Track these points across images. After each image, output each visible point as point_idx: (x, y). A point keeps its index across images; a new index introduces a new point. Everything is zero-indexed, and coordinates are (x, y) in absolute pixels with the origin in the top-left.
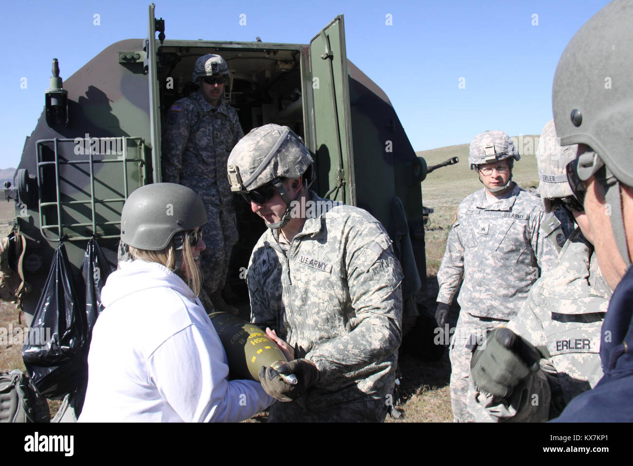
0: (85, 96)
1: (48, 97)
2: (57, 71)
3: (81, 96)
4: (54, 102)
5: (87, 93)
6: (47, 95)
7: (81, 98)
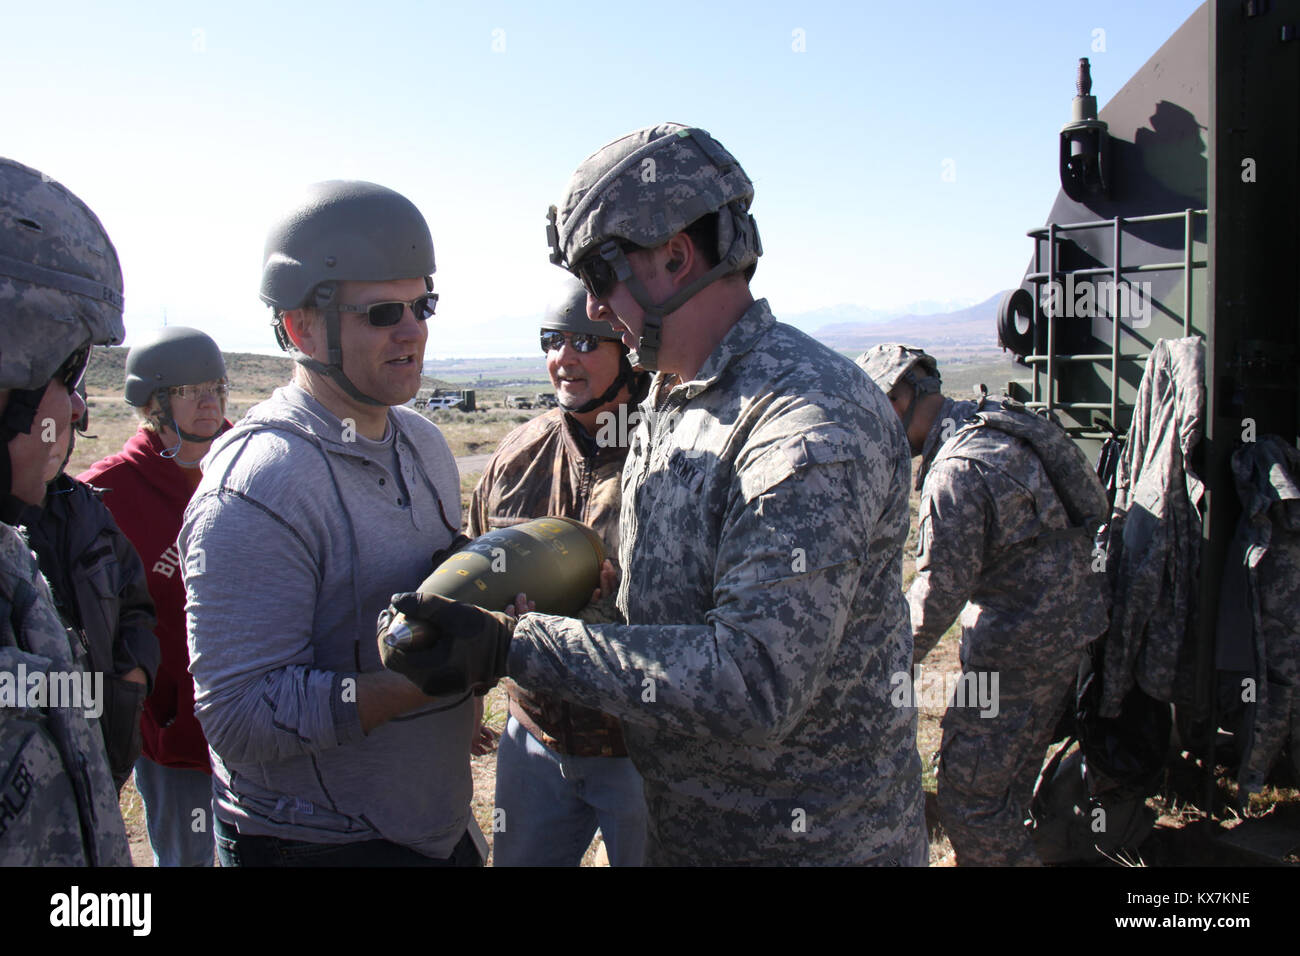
0: (1150, 128)
1: (1066, 139)
2: (1086, 83)
3: (1140, 126)
4: (1075, 149)
5: (1153, 120)
6: (1063, 135)
7: (1141, 132)
